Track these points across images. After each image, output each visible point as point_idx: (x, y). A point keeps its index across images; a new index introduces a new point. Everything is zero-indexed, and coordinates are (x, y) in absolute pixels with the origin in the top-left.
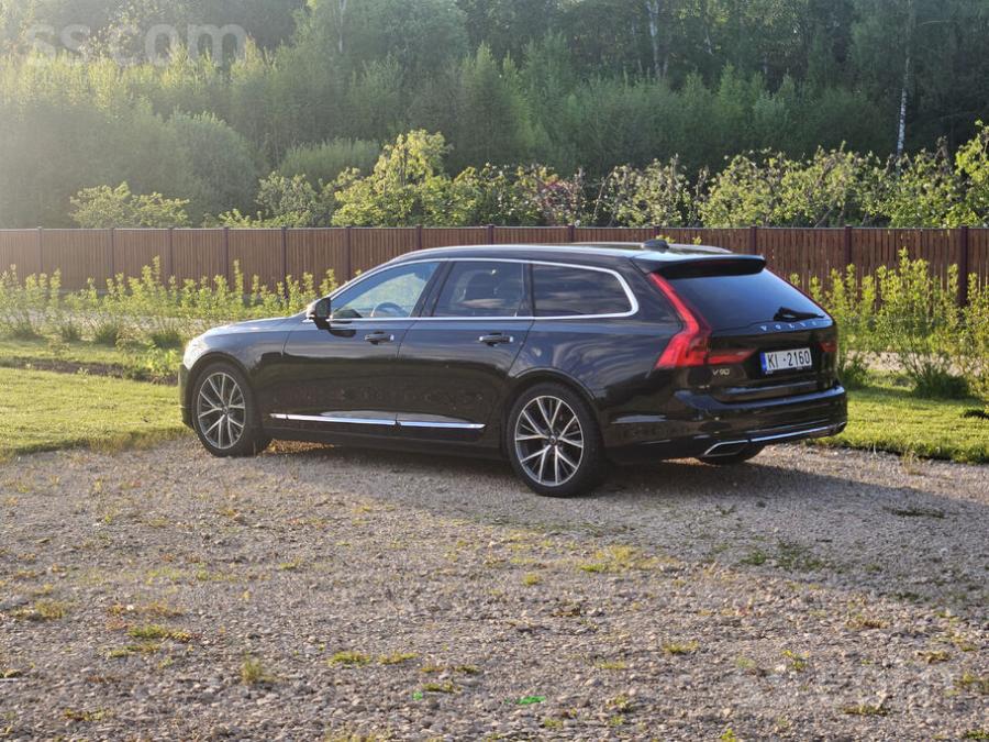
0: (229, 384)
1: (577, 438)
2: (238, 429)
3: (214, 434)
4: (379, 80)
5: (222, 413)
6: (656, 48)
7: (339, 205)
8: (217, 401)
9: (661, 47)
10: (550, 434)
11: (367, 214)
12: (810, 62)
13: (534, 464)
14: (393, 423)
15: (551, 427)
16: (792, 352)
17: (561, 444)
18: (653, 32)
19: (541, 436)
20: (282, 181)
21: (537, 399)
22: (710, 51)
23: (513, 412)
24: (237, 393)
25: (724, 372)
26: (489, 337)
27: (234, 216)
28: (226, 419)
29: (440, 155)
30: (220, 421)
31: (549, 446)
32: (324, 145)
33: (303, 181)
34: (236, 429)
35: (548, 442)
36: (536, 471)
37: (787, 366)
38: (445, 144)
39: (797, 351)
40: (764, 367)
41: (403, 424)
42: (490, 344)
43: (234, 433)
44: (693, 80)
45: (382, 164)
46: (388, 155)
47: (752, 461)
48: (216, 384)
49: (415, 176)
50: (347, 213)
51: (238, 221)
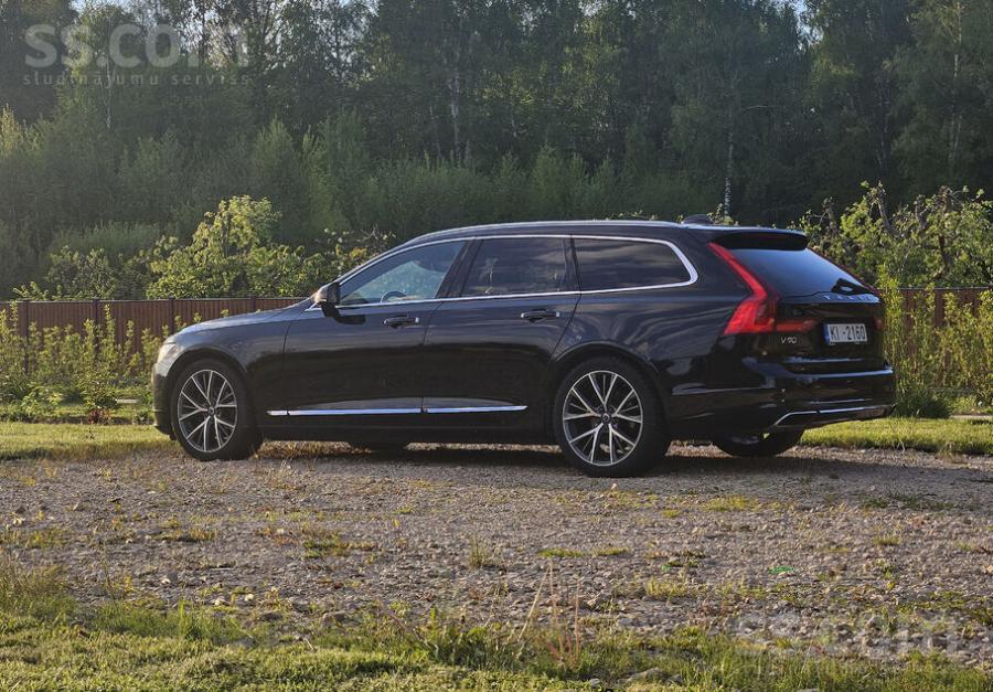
0: (218, 382)
1: (636, 413)
2: (229, 431)
3: (198, 438)
4: (155, 159)
5: (207, 414)
6: (457, 130)
7: (156, 277)
8: (201, 401)
9: (463, 129)
10: (602, 412)
11: (187, 287)
12: (628, 147)
13: (585, 445)
14: (419, 411)
15: (604, 403)
16: (850, 326)
17: (616, 421)
18: (454, 113)
19: (593, 413)
20: (76, 256)
21: (589, 375)
22: (515, 134)
23: (560, 391)
24: (227, 390)
25: (791, 340)
26: (530, 314)
27: (30, 289)
28: (212, 420)
29: (268, 223)
30: (206, 422)
31: (602, 424)
32: (96, 229)
33: (101, 256)
34: (224, 431)
35: (599, 420)
36: (587, 453)
37: (847, 340)
38: (272, 212)
39: (855, 325)
40: (827, 338)
41: (430, 411)
42: (533, 320)
43: (222, 435)
44: (507, 162)
45: (202, 232)
46: (211, 222)
47: (784, 454)
48: (201, 381)
49: (239, 246)
50: (165, 285)
51: (36, 294)
